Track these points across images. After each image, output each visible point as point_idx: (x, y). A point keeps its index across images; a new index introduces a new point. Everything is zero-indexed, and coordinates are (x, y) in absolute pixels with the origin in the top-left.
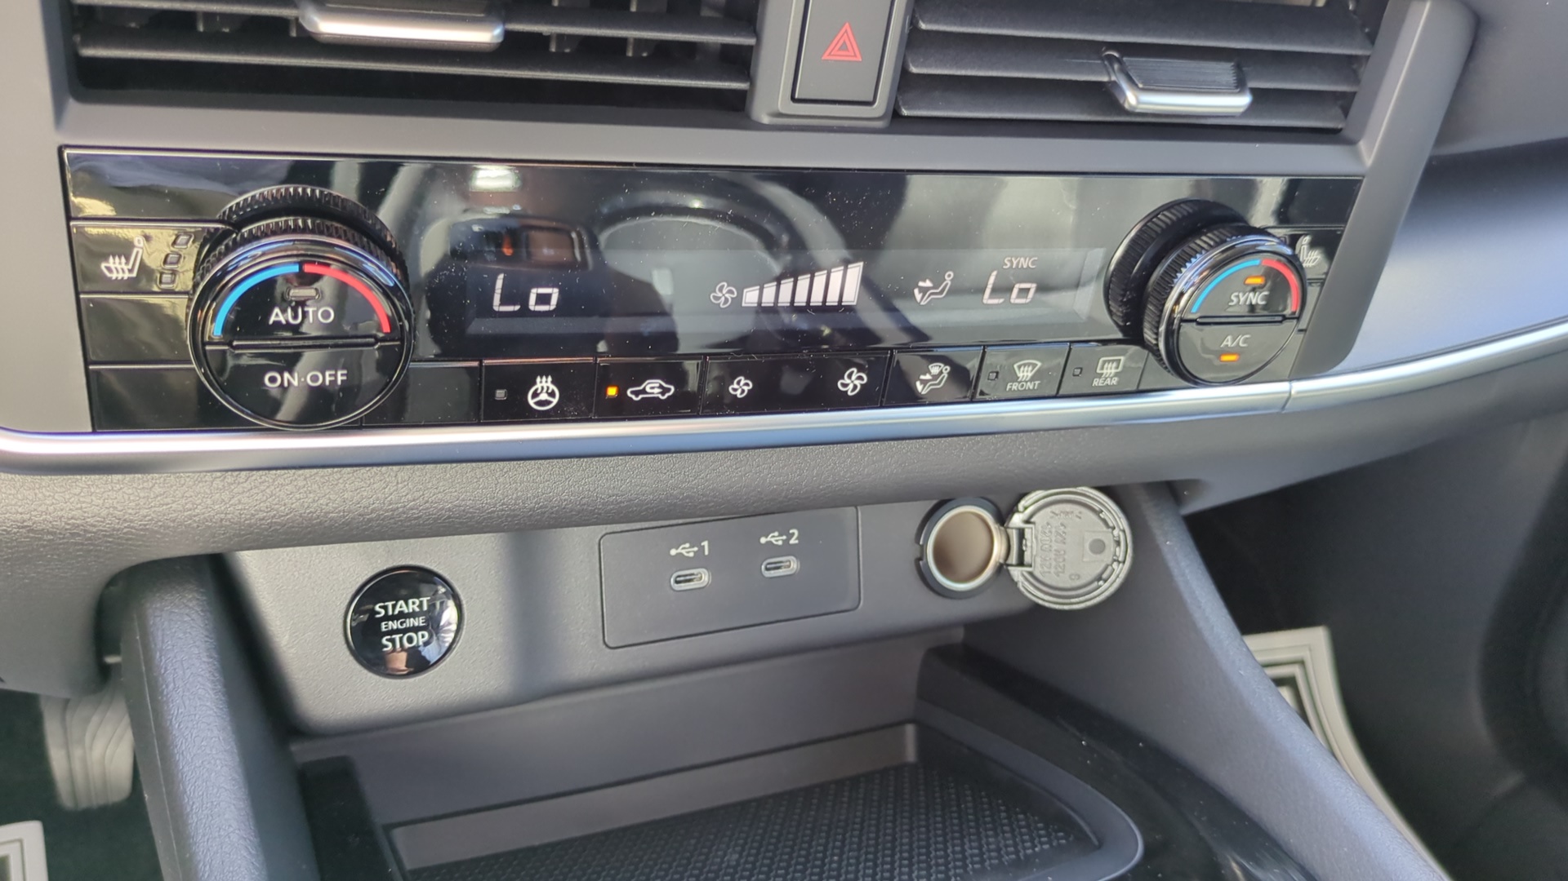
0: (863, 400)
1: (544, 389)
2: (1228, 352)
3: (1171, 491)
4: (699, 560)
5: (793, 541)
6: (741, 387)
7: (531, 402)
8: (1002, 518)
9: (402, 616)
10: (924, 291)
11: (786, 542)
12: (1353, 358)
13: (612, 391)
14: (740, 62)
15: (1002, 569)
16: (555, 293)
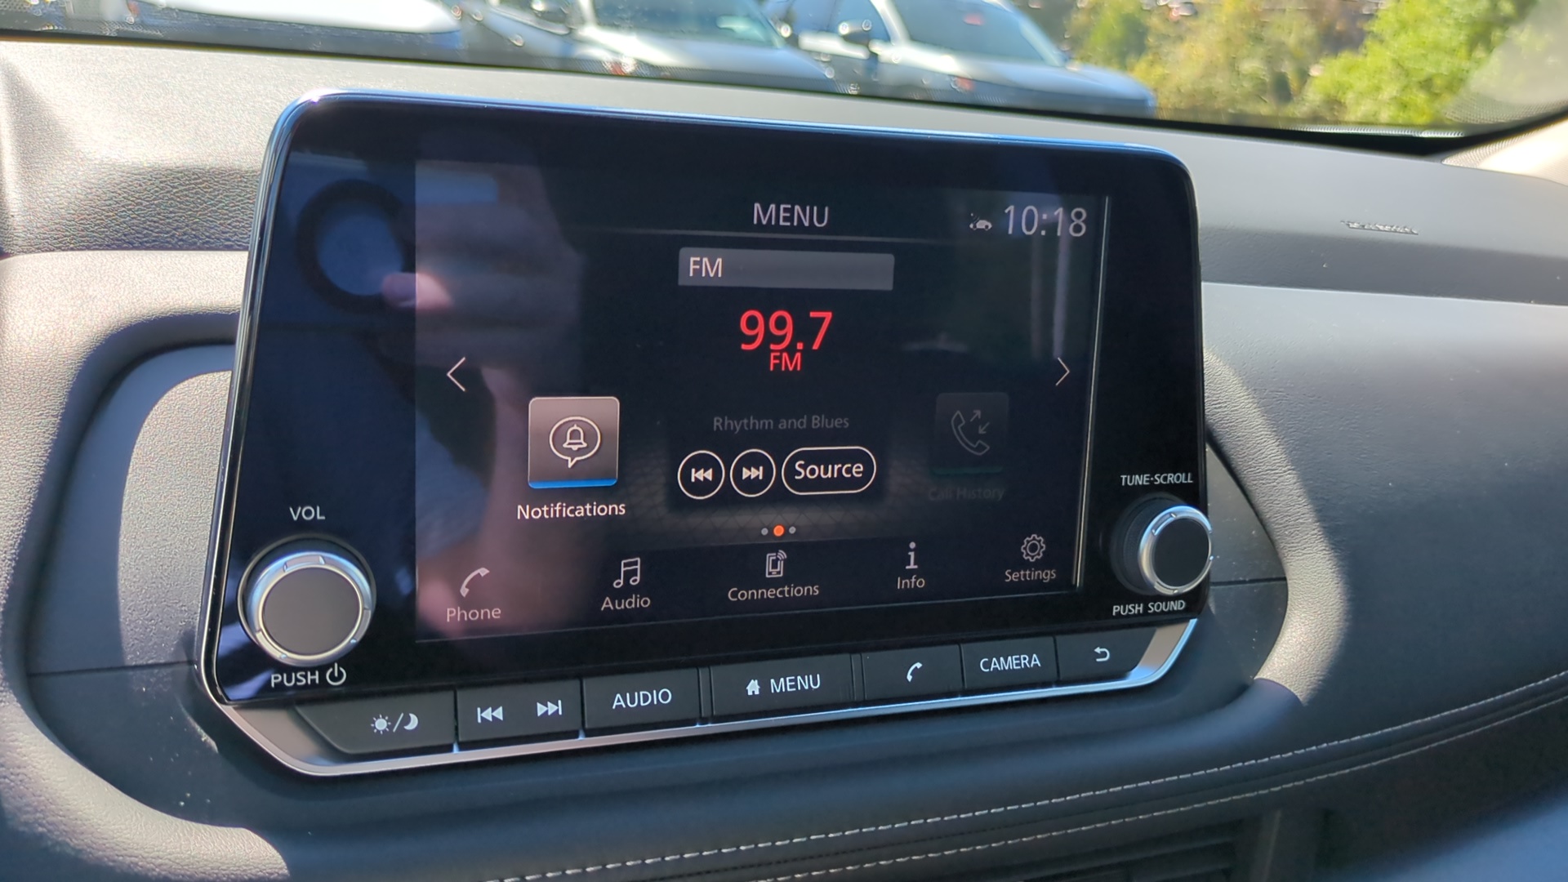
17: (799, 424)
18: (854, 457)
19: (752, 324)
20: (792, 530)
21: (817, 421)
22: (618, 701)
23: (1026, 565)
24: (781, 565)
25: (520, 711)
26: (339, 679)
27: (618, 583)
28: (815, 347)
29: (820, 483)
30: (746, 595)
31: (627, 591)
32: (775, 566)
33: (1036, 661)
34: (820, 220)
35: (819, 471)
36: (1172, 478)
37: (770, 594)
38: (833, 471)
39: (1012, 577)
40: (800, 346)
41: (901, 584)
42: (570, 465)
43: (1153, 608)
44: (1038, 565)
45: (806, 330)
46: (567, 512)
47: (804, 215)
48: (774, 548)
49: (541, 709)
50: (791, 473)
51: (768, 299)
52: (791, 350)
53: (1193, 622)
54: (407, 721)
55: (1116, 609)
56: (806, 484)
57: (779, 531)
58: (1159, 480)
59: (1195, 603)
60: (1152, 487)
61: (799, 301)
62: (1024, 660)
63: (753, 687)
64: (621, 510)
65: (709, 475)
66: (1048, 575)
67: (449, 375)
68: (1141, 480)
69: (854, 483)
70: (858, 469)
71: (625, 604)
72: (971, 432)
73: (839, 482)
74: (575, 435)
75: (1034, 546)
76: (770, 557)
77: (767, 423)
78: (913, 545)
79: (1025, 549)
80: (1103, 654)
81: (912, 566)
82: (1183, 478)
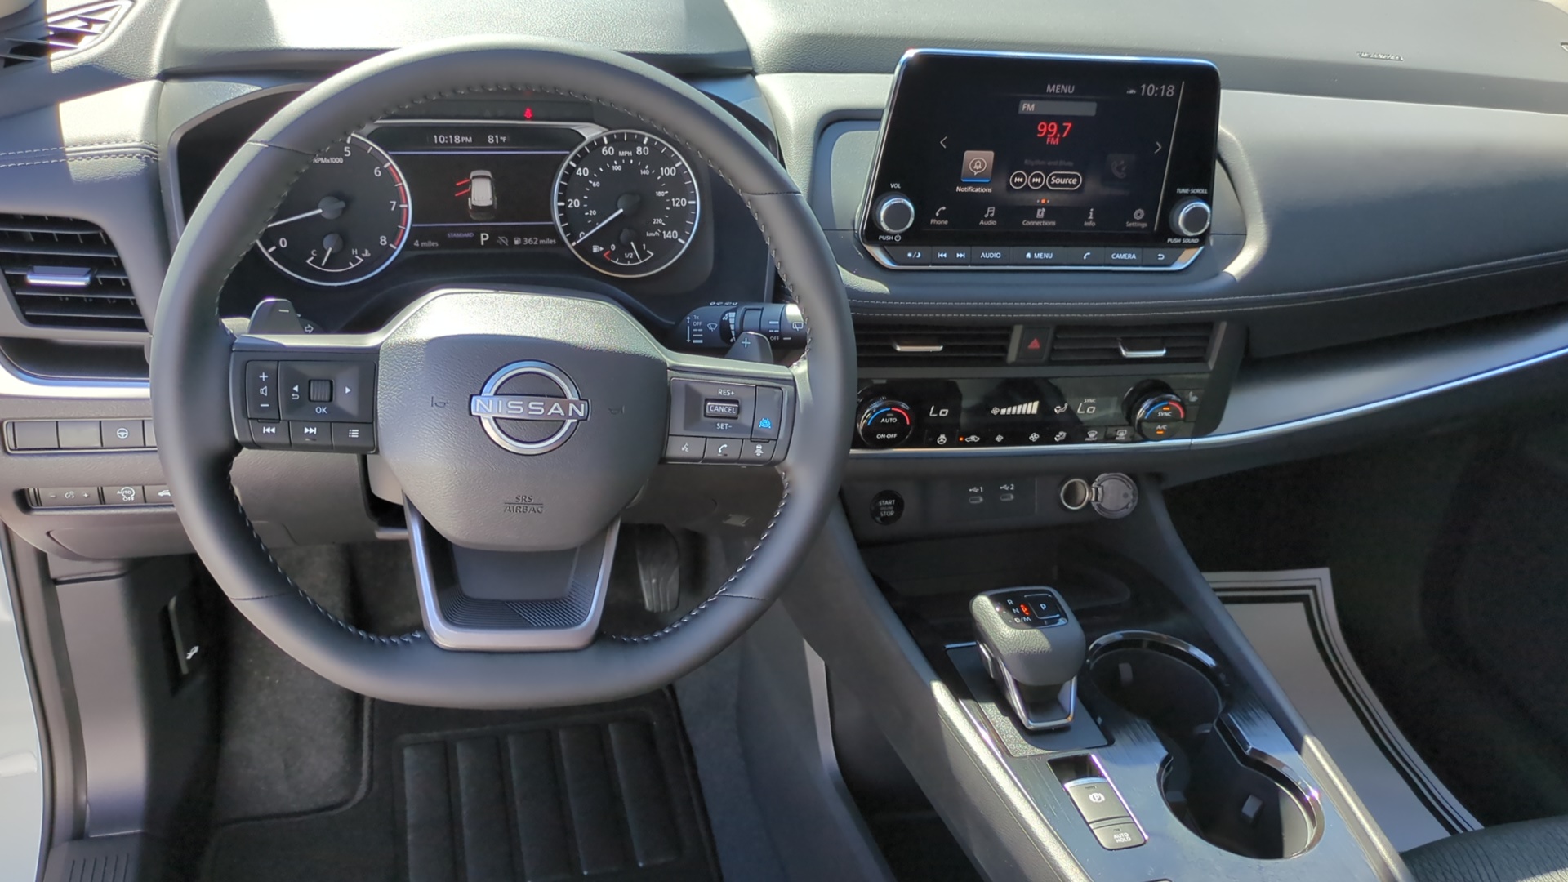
0: (1038, 443)
1: (942, 438)
2: (1159, 430)
3: (1158, 477)
4: (979, 493)
5: (1012, 489)
6: (999, 438)
7: (938, 442)
8: (1090, 484)
9: (887, 506)
10: (1058, 409)
11: (1009, 489)
12: (1217, 431)
13: (961, 439)
14: (1005, 350)
15: (1089, 503)
16: (947, 411)
17: (1055, 163)
18: (1073, 176)
19: (1042, 127)
20: (1048, 201)
21: (1062, 163)
22: (983, 255)
23: (1135, 220)
24: (1042, 214)
25: (952, 255)
26: (898, 238)
27: (986, 216)
28: (1064, 135)
29: (1060, 185)
30: (1029, 223)
31: (989, 218)
32: (1040, 213)
33: (1134, 256)
34: (1071, 90)
35: (1060, 181)
36: (1198, 191)
37: (1038, 223)
38: (1065, 181)
39: (1129, 225)
40: (1058, 135)
41: (1086, 224)
42: (976, 174)
43: (1185, 241)
44: (1141, 221)
45: (1061, 129)
46: (972, 190)
47: (1066, 89)
48: (1041, 207)
49: (958, 255)
50: (1050, 180)
51: (1048, 118)
52: (1055, 137)
53: (1201, 248)
54: (917, 255)
55: (1169, 240)
56: (1055, 185)
57: (1043, 201)
58: (1193, 191)
59: (1203, 239)
60: (1189, 194)
61: (1059, 120)
62: (1130, 256)
63: (1029, 255)
64: (990, 190)
65: (1021, 180)
66: (1144, 225)
67: (941, 142)
68: (1186, 191)
69: (1072, 186)
70: (1074, 181)
71: (987, 223)
72: (1119, 169)
73: (1067, 185)
74: (978, 164)
75: (1139, 214)
76: (1039, 210)
77: (1043, 163)
78: (1092, 210)
79: (1135, 214)
80: (1162, 257)
81: (1091, 217)
82: (1203, 191)
